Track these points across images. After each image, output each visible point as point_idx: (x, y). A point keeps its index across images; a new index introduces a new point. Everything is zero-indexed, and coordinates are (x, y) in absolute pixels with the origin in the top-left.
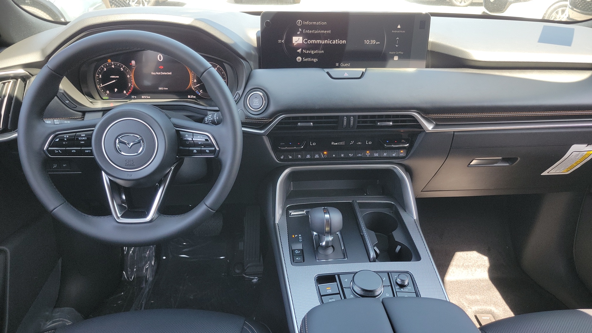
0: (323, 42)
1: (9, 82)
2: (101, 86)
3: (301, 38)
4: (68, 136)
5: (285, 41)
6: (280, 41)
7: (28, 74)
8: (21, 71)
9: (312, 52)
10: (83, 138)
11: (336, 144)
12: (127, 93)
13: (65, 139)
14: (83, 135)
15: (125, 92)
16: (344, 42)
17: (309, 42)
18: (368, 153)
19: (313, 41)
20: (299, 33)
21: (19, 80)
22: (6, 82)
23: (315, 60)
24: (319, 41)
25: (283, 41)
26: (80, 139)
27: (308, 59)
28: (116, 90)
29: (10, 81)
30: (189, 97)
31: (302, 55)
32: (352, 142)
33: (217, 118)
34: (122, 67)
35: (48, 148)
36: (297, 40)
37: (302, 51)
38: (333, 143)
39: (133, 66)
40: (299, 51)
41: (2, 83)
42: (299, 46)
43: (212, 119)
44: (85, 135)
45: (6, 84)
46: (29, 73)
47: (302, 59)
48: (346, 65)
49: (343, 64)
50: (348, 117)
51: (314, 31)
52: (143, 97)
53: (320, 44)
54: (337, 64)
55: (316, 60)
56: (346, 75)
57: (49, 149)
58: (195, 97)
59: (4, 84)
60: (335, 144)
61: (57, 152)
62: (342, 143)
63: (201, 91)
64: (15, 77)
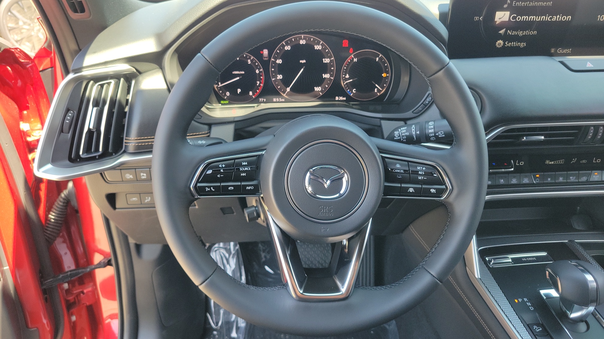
0: (538, 19)
1: (109, 84)
2: (219, 85)
3: (508, 13)
4: (224, 166)
5: (484, 19)
6: (476, 18)
7: (135, 71)
8: (125, 67)
9: (520, 33)
10: (246, 169)
11: (552, 163)
12: (253, 94)
13: (222, 171)
14: (244, 164)
15: (251, 93)
16: (569, 18)
17: (519, 19)
18: (596, 175)
19: (525, 18)
20: (505, 6)
21: (122, 79)
22: (104, 84)
23: (522, 45)
24: (532, 18)
25: (480, 19)
26: (241, 169)
27: (513, 43)
28: (239, 91)
29: (111, 82)
30: (337, 98)
31: (505, 38)
32: (574, 160)
33: (418, 132)
34: (250, 58)
35: (196, 184)
36: (501, 16)
37: (506, 31)
38: (547, 162)
39: (265, 58)
40: (502, 32)
41: (99, 85)
42: (503, 25)
43: (408, 134)
44: (246, 163)
45: (105, 86)
46: (136, 69)
47: (504, 44)
48: (565, 51)
49: (561, 50)
50: (596, 127)
51: (528, 3)
52: (275, 100)
53: (532, 22)
54: (553, 50)
55: (524, 45)
56: (589, 66)
57: (199, 185)
58: (345, 99)
59: (102, 86)
60: (550, 163)
61: (209, 189)
62: (561, 162)
63: (355, 91)
64: (117, 76)
